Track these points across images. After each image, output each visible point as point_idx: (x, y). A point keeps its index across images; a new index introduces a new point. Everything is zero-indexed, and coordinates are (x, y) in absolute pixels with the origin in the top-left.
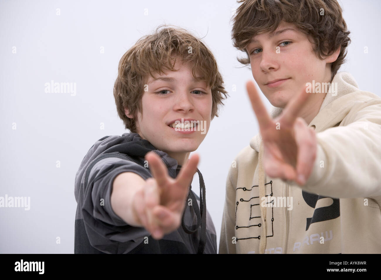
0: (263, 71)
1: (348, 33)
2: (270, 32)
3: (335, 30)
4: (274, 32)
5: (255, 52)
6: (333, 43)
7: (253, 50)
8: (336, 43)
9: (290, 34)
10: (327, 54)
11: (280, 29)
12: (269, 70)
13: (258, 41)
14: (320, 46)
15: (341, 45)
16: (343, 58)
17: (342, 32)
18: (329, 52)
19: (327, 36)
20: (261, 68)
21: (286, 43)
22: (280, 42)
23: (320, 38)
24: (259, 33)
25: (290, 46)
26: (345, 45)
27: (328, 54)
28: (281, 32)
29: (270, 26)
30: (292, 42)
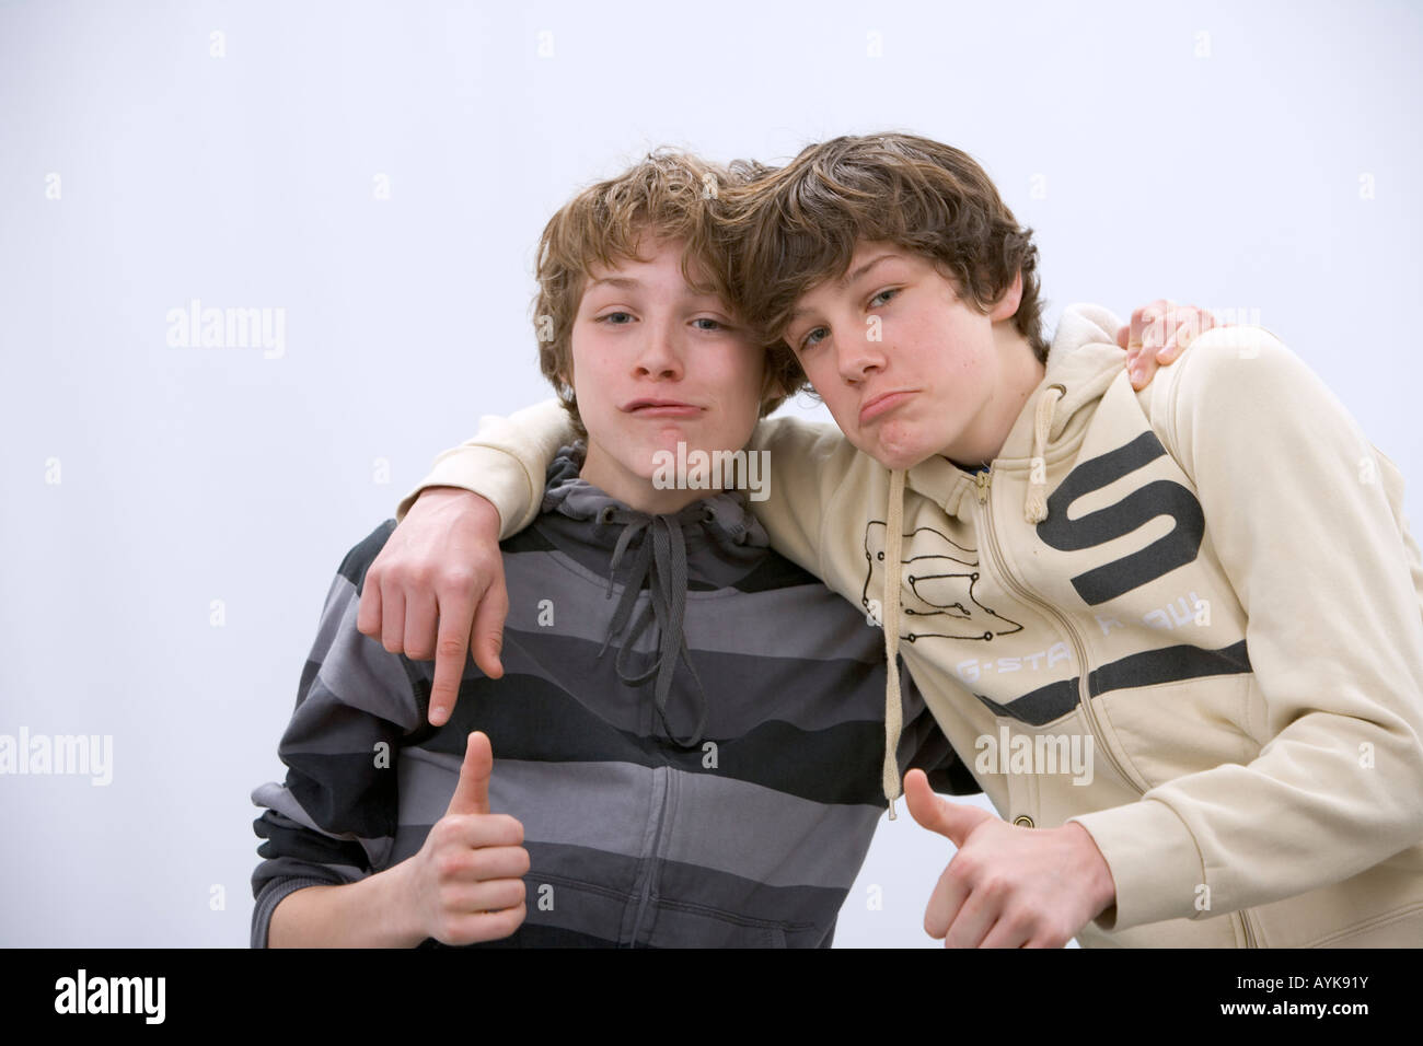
0: (851, 382)
1: (1029, 233)
2: (834, 278)
3: (993, 234)
4: (846, 275)
5: (812, 341)
6: (1001, 267)
7: (806, 336)
8: (1007, 263)
9: (892, 267)
10: (991, 298)
11: (859, 261)
12: (865, 376)
13: (814, 311)
14: (971, 281)
15: (1020, 269)
16: (1035, 297)
17: (1013, 233)
18: (996, 292)
19: (983, 253)
20: (843, 376)
21: (886, 296)
22: (872, 297)
23: (966, 259)
24: (811, 285)
25: (898, 302)
26: (1029, 265)
27: (994, 297)
28: (866, 270)
29: (831, 263)
30: (899, 290)
